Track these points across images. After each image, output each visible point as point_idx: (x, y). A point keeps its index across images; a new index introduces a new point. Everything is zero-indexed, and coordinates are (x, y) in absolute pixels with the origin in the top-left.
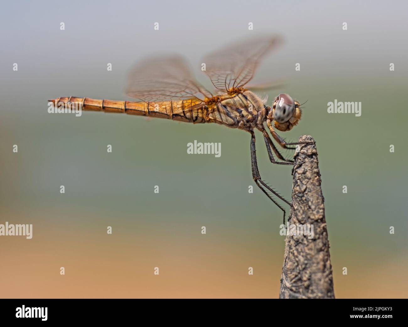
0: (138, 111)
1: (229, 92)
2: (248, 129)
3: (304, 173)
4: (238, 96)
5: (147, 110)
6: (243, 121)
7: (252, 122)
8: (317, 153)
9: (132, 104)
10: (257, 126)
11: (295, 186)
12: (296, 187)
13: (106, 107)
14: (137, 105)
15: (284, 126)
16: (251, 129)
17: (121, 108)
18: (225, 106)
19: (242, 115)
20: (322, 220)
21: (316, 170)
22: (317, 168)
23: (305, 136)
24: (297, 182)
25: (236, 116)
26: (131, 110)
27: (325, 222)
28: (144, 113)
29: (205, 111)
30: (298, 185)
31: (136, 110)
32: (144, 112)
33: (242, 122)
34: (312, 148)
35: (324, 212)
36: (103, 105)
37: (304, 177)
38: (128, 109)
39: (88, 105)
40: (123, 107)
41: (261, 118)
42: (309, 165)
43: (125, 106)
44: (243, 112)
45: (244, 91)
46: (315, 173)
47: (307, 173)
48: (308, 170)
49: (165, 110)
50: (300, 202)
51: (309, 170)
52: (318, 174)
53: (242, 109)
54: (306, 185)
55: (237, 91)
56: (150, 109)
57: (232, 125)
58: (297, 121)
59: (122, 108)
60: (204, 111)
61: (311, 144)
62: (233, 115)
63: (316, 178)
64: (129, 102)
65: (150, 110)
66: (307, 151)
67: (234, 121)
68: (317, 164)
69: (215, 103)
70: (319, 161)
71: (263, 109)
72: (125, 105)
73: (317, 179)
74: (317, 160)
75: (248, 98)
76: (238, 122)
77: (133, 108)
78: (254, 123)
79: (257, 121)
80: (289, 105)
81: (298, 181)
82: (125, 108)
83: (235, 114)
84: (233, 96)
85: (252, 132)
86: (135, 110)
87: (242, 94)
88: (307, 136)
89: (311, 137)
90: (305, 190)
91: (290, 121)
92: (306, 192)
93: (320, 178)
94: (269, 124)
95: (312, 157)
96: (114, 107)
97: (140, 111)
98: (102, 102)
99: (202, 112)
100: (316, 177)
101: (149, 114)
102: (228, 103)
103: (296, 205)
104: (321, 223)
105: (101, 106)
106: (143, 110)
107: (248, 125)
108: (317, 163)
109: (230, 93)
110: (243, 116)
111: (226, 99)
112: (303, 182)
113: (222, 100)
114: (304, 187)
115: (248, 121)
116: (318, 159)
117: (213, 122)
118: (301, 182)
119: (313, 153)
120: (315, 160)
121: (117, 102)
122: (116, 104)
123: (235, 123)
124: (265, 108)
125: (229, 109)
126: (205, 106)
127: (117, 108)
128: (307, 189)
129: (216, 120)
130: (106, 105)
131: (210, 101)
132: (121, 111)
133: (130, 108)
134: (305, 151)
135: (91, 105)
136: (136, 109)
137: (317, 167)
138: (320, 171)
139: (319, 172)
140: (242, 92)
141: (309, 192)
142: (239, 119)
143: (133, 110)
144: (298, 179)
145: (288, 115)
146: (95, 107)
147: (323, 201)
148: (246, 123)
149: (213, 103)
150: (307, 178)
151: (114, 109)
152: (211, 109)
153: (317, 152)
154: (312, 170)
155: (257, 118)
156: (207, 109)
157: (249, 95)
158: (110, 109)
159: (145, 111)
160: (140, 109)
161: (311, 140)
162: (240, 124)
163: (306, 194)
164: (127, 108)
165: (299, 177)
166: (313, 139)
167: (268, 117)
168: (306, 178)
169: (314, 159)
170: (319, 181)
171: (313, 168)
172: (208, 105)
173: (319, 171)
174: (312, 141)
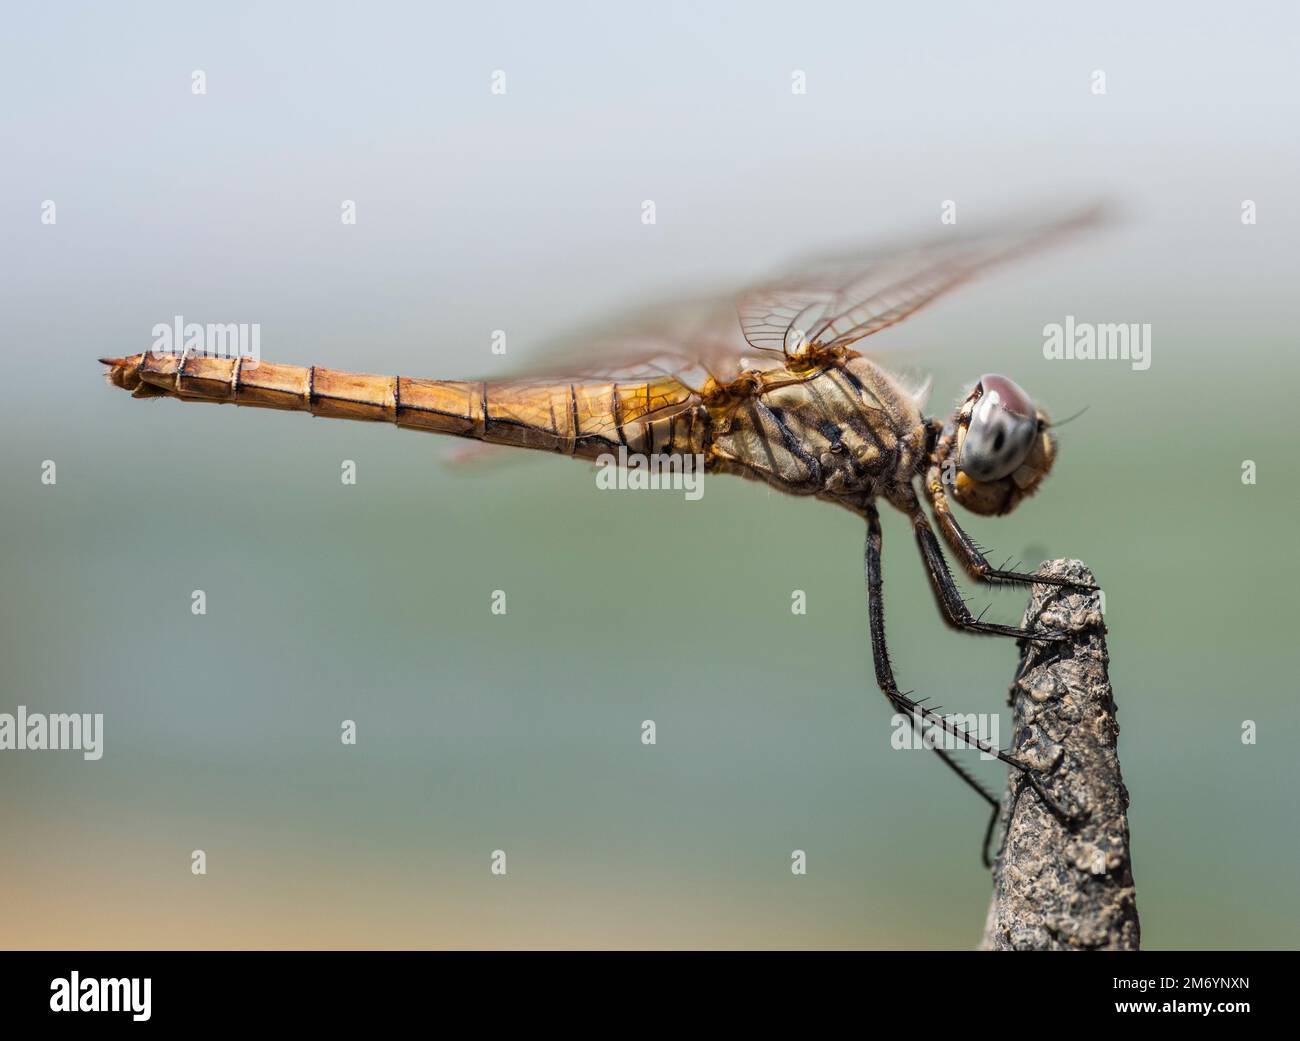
0: (449, 415)
1: (792, 359)
2: (858, 500)
3: (1055, 698)
4: (829, 376)
5: (482, 416)
6: (843, 468)
7: (875, 475)
8: (1102, 625)
9: (424, 390)
10: (894, 491)
11: (1023, 748)
12: (1024, 751)
13: (324, 397)
14: (443, 394)
15: (991, 494)
16: (868, 501)
17: (381, 403)
18: (777, 413)
19: (843, 446)
20: (1120, 874)
21: (1097, 689)
22: (1103, 682)
23: (1062, 561)
24: (1027, 733)
25: (818, 450)
26: (418, 410)
27: (1131, 884)
28: (467, 425)
29: (701, 429)
30: (1033, 745)
31: (442, 413)
32: (471, 420)
33: (838, 473)
34: (1086, 607)
35: (1126, 846)
36: (312, 388)
37: (1054, 715)
38: (410, 408)
39: (256, 387)
40: (391, 401)
41: (912, 461)
42: (1074, 670)
43: (398, 397)
44: (845, 435)
45: (849, 359)
46: (1095, 699)
47: (1067, 699)
48: (1069, 689)
49: (548, 416)
50: (1037, 807)
51: (1074, 687)
52: (1107, 702)
53: (843, 426)
54: (1061, 742)
55: (822, 359)
56: (493, 410)
57: (798, 486)
58: (1038, 481)
59: (387, 404)
60: (695, 425)
61: (1084, 590)
62: (807, 448)
63: (1099, 719)
64: (410, 382)
65: (491, 415)
66: (1068, 616)
67: (809, 468)
68: (1105, 668)
69: (738, 399)
70: (1110, 655)
71: (920, 428)
72: (398, 389)
73: (1104, 722)
74: (1105, 652)
75: (866, 382)
76: (826, 472)
77: (429, 405)
78: (883, 479)
79: (893, 472)
80: (1015, 417)
81: (1034, 728)
82: (397, 404)
83: (816, 442)
84: (810, 373)
85: (872, 515)
86: (433, 412)
87: (840, 368)
88: (1066, 561)
89: (1082, 564)
90: (1058, 763)
91: (1015, 477)
92: (1063, 771)
93: (1114, 717)
94: (935, 484)
95: (1085, 642)
96: (353, 398)
97: (455, 416)
98: (309, 375)
99: (690, 431)
100: (1099, 713)
101: (487, 428)
102: (789, 402)
103: (1025, 817)
104: (1116, 887)
105: (307, 390)
106: (466, 415)
107: (861, 484)
108: (1105, 663)
109: (795, 364)
110: (845, 451)
111: (780, 387)
112: (1052, 733)
113: (768, 388)
114: (1056, 750)
115: (862, 470)
116: (1108, 648)
117: (725, 470)
118: (1044, 731)
119: (1089, 624)
120: (1097, 653)
121: (364, 380)
122: (361, 385)
123: (813, 475)
124: (923, 426)
125: (791, 422)
126: (699, 410)
127: (367, 403)
128: (1067, 759)
129: (742, 464)
130: (323, 388)
131: (723, 392)
132: (382, 413)
133: (417, 404)
134: (1060, 618)
135: (266, 385)
136: (440, 407)
137: (1105, 679)
138: (1113, 692)
139: (1111, 697)
140: (842, 360)
141: (1071, 768)
142: (829, 460)
143: (427, 411)
144: (1032, 723)
145: (1011, 455)
146: (281, 394)
147: (1124, 805)
148: (852, 478)
149: (732, 398)
150: (1068, 719)
151: (354, 407)
152: (722, 422)
153: (1105, 622)
154: (1082, 687)
155: (894, 462)
156: (707, 421)
157: (867, 372)
158: (338, 405)
159: (474, 416)
160: (454, 410)
161: (1081, 577)
162: (829, 481)
163: (1063, 777)
164: (405, 402)
165: (1036, 713)
166: (1090, 573)
167: (934, 458)
168: (1061, 717)
169: (1093, 647)
170: (1112, 730)
171: (1089, 679)
172: (713, 405)
173: (1110, 691)
174: (1087, 581)
